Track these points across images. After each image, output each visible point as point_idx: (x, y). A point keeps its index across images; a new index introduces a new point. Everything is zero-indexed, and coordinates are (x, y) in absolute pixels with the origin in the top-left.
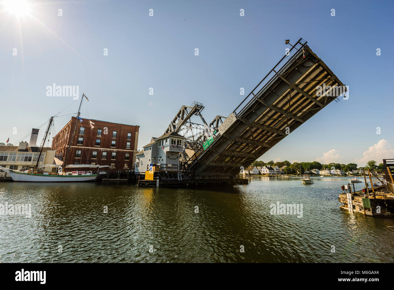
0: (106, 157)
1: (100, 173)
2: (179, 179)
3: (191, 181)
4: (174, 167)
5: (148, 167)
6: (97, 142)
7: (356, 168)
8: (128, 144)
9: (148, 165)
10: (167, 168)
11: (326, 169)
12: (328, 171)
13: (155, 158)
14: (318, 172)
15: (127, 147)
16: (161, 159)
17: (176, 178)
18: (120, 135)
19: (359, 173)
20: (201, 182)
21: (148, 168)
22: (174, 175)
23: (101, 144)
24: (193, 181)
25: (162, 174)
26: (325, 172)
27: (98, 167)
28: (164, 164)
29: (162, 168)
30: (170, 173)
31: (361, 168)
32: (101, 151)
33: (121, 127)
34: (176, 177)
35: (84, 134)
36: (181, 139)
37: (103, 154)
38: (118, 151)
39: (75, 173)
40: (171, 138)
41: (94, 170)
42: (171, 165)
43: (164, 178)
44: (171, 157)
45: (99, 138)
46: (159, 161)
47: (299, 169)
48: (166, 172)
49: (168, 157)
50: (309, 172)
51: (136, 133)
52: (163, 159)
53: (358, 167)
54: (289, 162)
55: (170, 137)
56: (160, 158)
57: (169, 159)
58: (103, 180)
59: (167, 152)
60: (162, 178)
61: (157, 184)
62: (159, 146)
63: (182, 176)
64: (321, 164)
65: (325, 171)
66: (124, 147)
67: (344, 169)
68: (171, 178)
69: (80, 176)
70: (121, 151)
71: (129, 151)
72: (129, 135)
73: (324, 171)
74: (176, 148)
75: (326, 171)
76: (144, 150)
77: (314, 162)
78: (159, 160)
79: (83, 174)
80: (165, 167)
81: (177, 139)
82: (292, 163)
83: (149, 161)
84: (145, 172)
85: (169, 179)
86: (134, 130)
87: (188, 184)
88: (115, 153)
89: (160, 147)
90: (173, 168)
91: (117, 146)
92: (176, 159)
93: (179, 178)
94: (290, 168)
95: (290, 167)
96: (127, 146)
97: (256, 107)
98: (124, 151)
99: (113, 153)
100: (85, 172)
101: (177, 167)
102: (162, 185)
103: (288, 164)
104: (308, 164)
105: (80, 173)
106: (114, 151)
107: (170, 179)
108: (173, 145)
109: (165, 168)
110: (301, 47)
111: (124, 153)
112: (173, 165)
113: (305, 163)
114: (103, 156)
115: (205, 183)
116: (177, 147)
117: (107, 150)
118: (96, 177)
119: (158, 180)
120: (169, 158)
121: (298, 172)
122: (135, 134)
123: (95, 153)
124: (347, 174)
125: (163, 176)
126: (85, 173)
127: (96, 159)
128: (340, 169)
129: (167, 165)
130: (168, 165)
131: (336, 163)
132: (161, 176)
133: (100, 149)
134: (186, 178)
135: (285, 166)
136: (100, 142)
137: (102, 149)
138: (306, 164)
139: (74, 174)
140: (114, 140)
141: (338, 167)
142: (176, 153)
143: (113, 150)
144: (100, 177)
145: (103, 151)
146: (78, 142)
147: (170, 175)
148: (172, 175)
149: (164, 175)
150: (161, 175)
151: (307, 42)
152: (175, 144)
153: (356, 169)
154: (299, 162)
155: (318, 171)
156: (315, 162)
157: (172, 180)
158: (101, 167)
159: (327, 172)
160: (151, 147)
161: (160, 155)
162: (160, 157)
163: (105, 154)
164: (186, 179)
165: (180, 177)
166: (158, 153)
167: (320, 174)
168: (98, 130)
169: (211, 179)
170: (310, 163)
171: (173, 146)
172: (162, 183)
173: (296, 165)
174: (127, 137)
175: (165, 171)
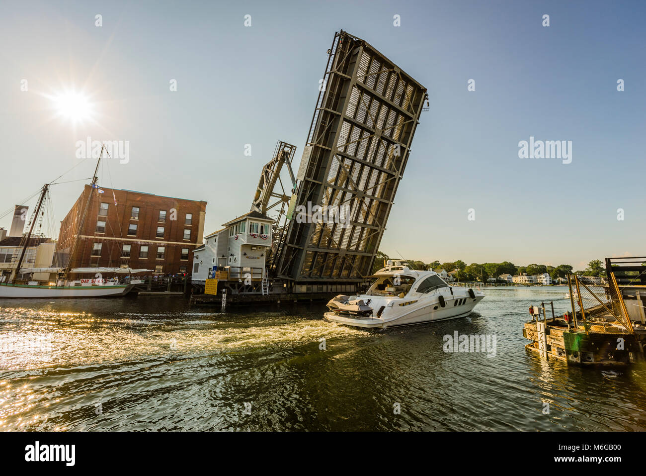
0: (148, 254)
1: (132, 282)
2: (263, 293)
3: (285, 295)
5: (210, 271)
8: (187, 232)
9: (210, 269)
10: (243, 273)
11: (524, 274)
12: (526, 277)
14: (510, 278)
15: (185, 237)
16: (233, 258)
20: (303, 298)
21: (210, 273)
22: (256, 286)
23: (138, 233)
24: (289, 295)
25: (233, 283)
26: (521, 279)
28: (237, 266)
29: (233, 274)
33: (174, 203)
34: (259, 289)
35: (107, 216)
37: (142, 250)
39: (85, 282)
40: (250, 221)
42: (249, 269)
43: (236, 292)
44: (249, 253)
45: (134, 223)
46: (230, 262)
47: (480, 274)
48: (240, 281)
49: (245, 254)
50: (495, 279)
51: (202, 213)
52: (235, 258)
54: (463, 263)
55: (247, 220)
56: (231, 257)
57: (247, 257)
59: (244, 246)
60: (233, 290)
61: (223, 302)
62: (231, 235)
64: (515, 265)
65: (521, 277)
66: (180, 238)
68: (250, 290)
69: (95, 286)
70: (174, 244)
71: (187, 245)
72: (189, 217)
73: (519, 277)
74: (258, 239)
75: (524, 277)
77: (504, 262)
78: (230, 259)
80: (239, 271)
81: (260, 224)
82: (469, 265)
83: (214, 261)
84: (205, 281)
85: (245, 292)
86: (197, 210)
87: (279, 302)
88: (163, 248)
89: (233, 236)
90: (253, 273)
91: (167, 236)
92: (258, 258)
93: (263, 290)
94: (465, 273)
95: (465, 271)
98: (179, 245)
99: (159, 248)
101: (260, 271)
102: (231, 303)
103: (461, 265)
104: (495, 265)
107: (247, 293)
108: (254, 233)
109: (239, 275)
111: (180, 248)
112: (254, 268)
113: (490, 264)
114: (141, 254)
115: (311, 300)
116: (261, 237)
117: (148, 243)
118: (124, 289)
119: (225, 295)
120: (245, 257)
121: (477, 278)
122: (199, 214)
123: (127, 248)
124: (557, 281)
125: (234, 288)
126: (105, 283)
129: (241, 268)
130: (244, 269)
131: (539, 265)
132: (229, 288)
133: (137, 242)
134: (277, 291)
135: (456, 270)
136: (136, 229)
137: (139, 241)
138: (492, 266)
139: (84, 285)
140: (161, 226)
141: (542, 270)
142: (260, 248)
143: (159, 243)
144: (134, 289)
145: (142, 245)
146: (98, 229)
149: (236, 286)
150: (231, 285)
152: (257, 232)
154: (480, 263)
155: (511, 276)
157: (250, 295)
159: (524, 279)
160: (217, 238)
161: (231, 251)
162: (232, 255)
163: (144, 249)
165: (266, 289)
166: (229, 248)
167: (514, 281)
168: (133, 208)
169: (323, 293)
170: (498, 265)
171: (254, 236)
172: (232, 300)
173: (475, 268)
174: (186, 220)
175: (239, 278)
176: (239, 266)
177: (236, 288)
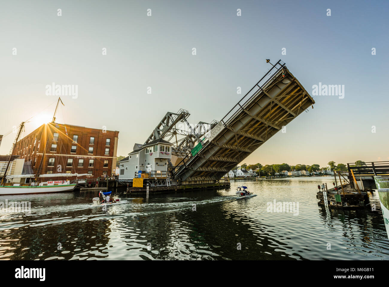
0: (83, 164)
1: (79, 182)
3: (179, 186)
4: (162, 173)
6: (72, 148)
7: (319, 168)
8: (107, 150)
9: (135, 172)
10: (156, 174)
11: (294, 170)
13: (142, 165)
17: (164, 184)
18: (98, 141)
19: (321, 173)
20: (188, 188)
21: (136, 175)
22: (163, 181)
23: (77, 151)
24: (181, 186)
25: (151, 180)
27: (77, 176)
28: (152, 170)
29: (151, 175)
30: (159, 180)
31: (323, 168)
32: (77, 158)
33: (99, 132)
35: (58, 141)
36: (169, 146)
37: (79, 162)
38: (96, 158)
39: (51, 183)
40: (160, 145)
41: (72, 179)
42: (160, 172)
43: (153, 185)
44: (160, 163)
45: (75, 145)
46: (147, 168)
47: (271, 171)
48: (156, 179)
49: (157, 164)
51: (116, 138)
52: (151, 166)
53: (320, 168)
55: (159, 144)
57: (159, 165)
58: (81, 189)
59: (156, 159)
60: (151, 184)
61: (147, 191)
62: (146, 153)
63: (170, 182)
64: (289, 165)
66: (103, 154)
67: (309, 170)
68: (160, 184)
69: (55, 186)
70: (99, 158)
71: (107, 158)
72: (108, 141)
73: (291, 172)
74: (164, 155)
75: (294, 172)
76: (130, 157)
78: (147, 166)
79: (60, 184)
80: (154, 173)
81: (165, 146)
83: (137, 168)
84: (133, 180)
85: (158, 185)
86: (113, 136)
88: (93, 160)
89: (148, 153)
91: (95, 152)
92: (164, 165)
93: (167, 184)
94: (262, 171)
95: (262, 169)
96: (106, 153)
97: (242, 116)
98: (102, 158)
99: (90, 160)
100: (63, 181)
101: (165, 173)
104: (279, 166)
105: (57, 182)
106: (92, 158)
108: (162, 151)
109: (154, 175)
110: (280, 67)
111: (103, 160)
112: (162, 171)
114: (79, 164)
116: (166, 154)
117: (83, 157)
118: (74, 186)
119: (148, 187)
121: (269, 173)
122: (114, 139)
123: (70, 161)
124: (312, 174)
125: (152, 183)
126: (63, 183)
127: (72, 167)
128: (305, 170)
129: (156, 171)
131: (302, 165)
132: (150, 183)
133: (76, 157)
135: (258, 169)
136: (76, 149)
137: (78, 156)
138: (277, 166)
139: (49, 185)
140: (91, 146)
141: (303, 168)
142: (164, 160)
143: (90, 157)
144: (78, 187)
145: (79, 159)
146: (52, 149)
147: (159, 181)
148: (161, 181)
149: (153, 181)
150: (150, 181)
151: (285, 64)
152: (164, 151)
153: (319, 170)
156: (284, 164)
157: (161, 186)
158: (79, 175)
160: (138, 154)
161: (147, 162)
162: (148, 164)
163: (81, 161)
164: (174, 185)
166: (146, 160)
167: (289, 174)
168: (74, 136)
169: (197, 184)
172: (152, 190)
173: (268, 167)
174: (106, 143)
175: (154, 177)
176: (154, 170)
177: (153, 183)
